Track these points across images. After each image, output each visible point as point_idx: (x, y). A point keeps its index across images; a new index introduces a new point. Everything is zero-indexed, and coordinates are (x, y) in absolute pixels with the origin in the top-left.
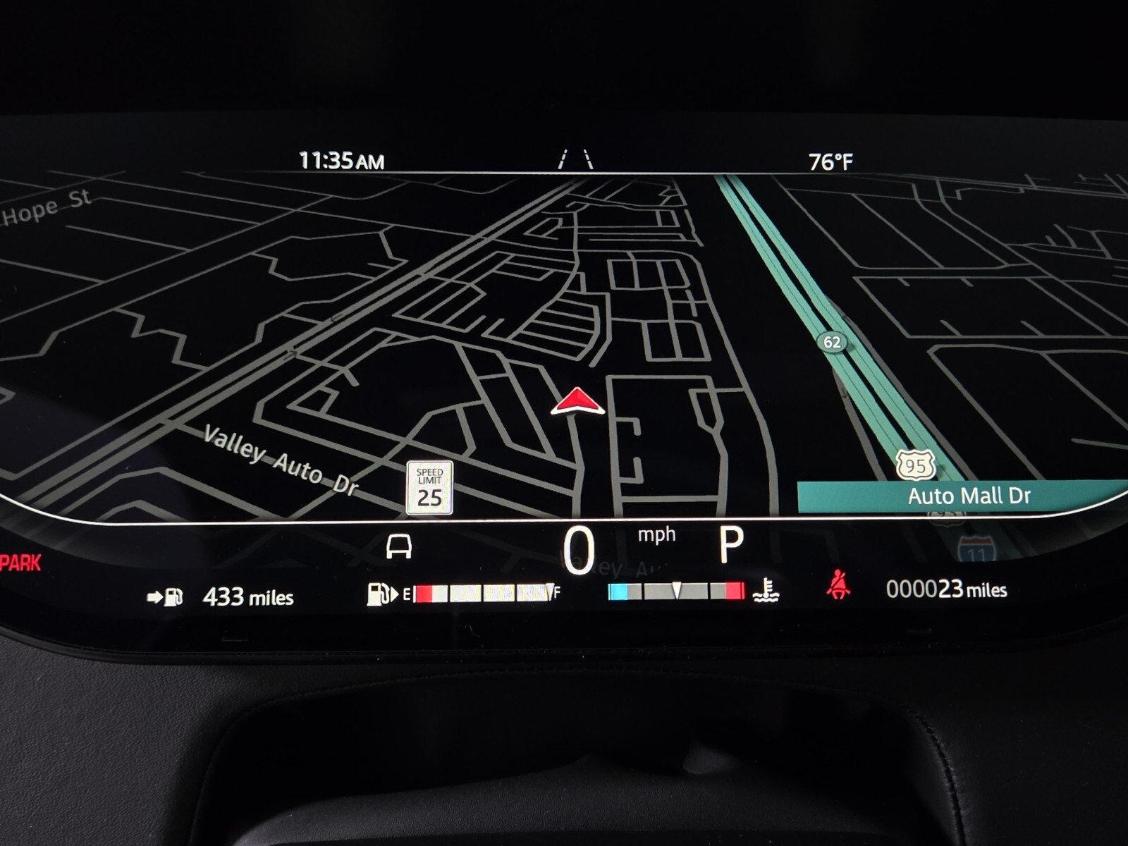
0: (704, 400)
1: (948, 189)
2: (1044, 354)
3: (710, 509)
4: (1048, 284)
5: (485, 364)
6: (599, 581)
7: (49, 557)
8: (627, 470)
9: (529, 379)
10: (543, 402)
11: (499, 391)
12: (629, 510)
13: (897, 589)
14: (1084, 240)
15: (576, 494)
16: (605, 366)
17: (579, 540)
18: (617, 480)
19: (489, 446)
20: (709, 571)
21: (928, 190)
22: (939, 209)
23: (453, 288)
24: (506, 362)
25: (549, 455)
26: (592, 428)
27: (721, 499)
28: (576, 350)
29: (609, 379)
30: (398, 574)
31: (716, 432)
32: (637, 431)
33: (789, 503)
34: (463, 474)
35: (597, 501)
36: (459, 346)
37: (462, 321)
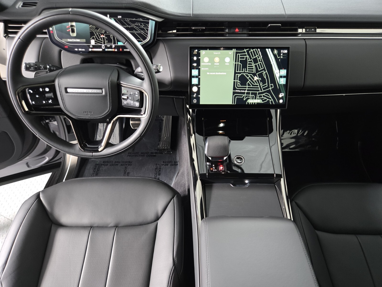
0: (111, 36)
1: (128, 19)
2: (135, 33)
3: (112, 44)
4: (136, 27)
5: (96, 33)
6: (105, 49)
7: (68, 47)
8: (106, 41)
9: (99, 34)
10: (100, 36)
11: (97, 35)
12: (107, 44)
13: (125, 50)
14: (138, 24)
15: (103, 43)
16: (104, 33)
17: (103, 46)
18: (106, 42)
19: (97, 39)
20: (112, 48)
21: (127, 20)
22: (128, 21)
23: (93, 27)
24: (97, 33)
25: (101, 40)
26: (104, 38)
27: (113, 43)
28: (102, 32)
29: (105, 34)
30: (91, 48)
31: (112, 38)
32: (107, 38)
33: (117, 44)
34: (95, 41)
35: (104, 43)
36: (94, 32)
37: (94, 30)
